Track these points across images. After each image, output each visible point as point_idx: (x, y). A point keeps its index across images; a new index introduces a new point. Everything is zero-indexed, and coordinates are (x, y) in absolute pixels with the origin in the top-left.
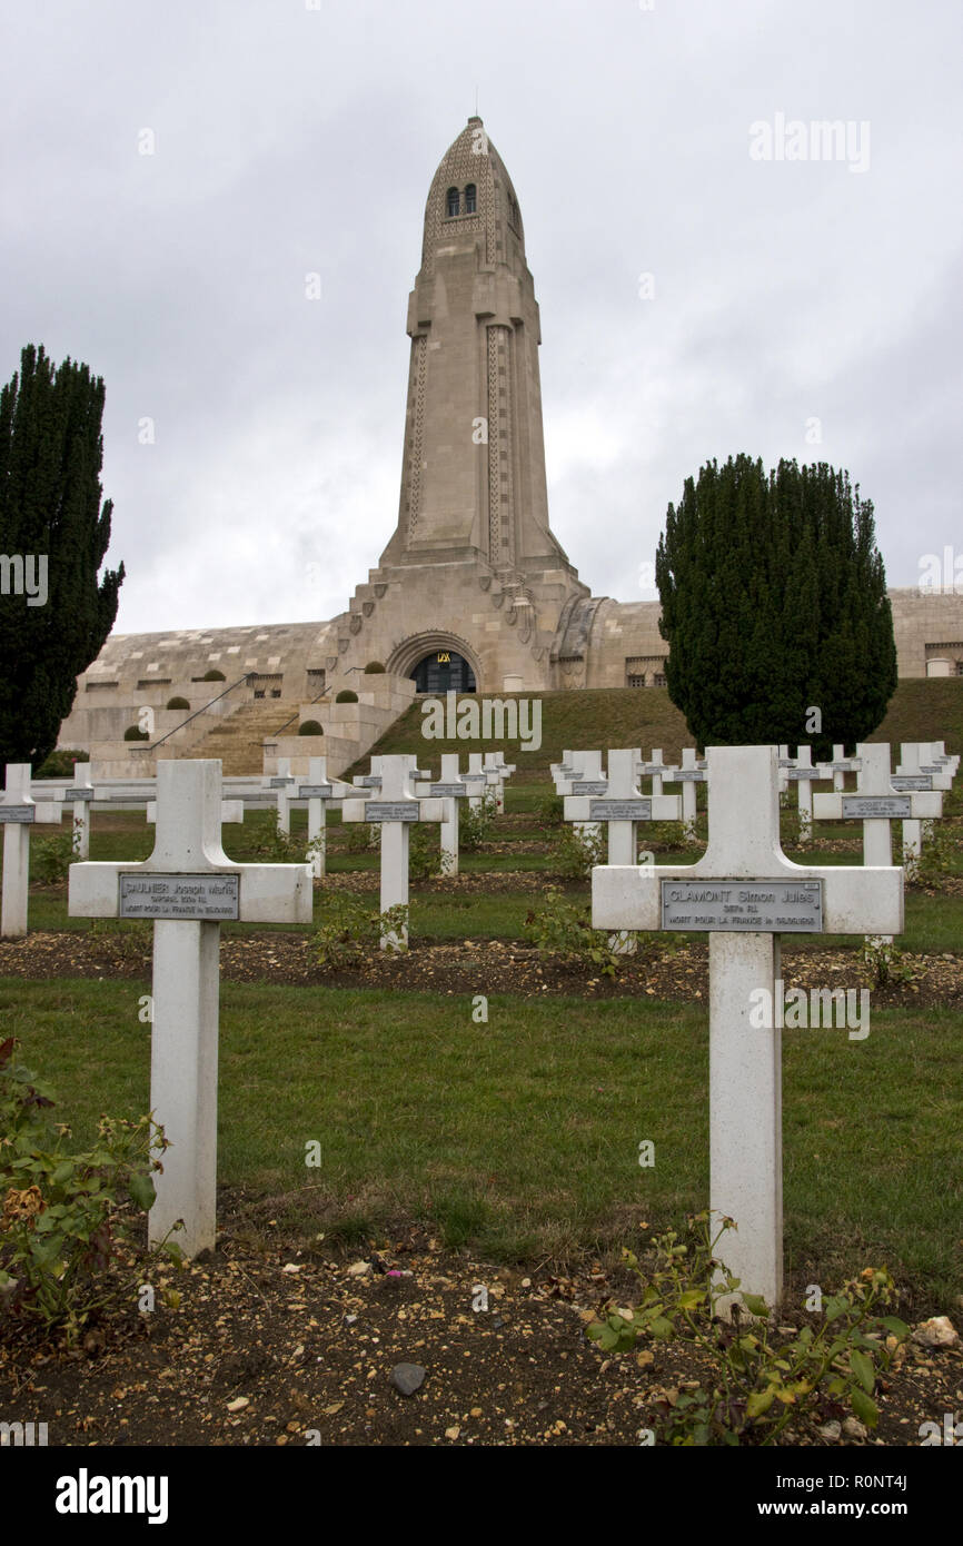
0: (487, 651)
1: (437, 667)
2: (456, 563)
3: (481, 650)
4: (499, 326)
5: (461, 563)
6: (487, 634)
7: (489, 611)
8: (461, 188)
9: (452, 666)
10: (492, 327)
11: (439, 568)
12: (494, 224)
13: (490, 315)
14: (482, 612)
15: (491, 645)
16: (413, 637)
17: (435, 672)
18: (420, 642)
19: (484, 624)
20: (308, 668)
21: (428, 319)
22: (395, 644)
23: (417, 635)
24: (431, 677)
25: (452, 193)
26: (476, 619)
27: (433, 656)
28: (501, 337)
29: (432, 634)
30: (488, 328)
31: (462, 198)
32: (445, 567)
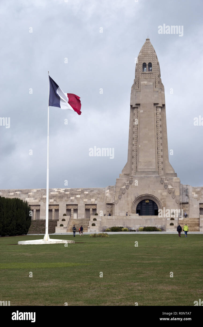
0: (163, 200)
1: (145, 204)
2: (153, 176)
3: (161, 200)
4: (159, 107)
5: (155, 176)
6: (163, 196)
7: (163, 189)
8: (147, 64)
9: (149, 204)
10: (158, 107)
11: (148, 177)
12: (157, 75)
13: (158, 104)
14: (161, 190)
15: (164, 199)
16: (141, 195)
17: (145, 205)
18: (142, 197)
19: (162, 193)
20: (107, 203)
21: (139, 103)
22: (136, 197)
23: (142, 195)
24: (143, 207)
25: (144, 65)
26: (159, 191)
27: (144, 200)
28: (160, 110)
29: (146, 195)
30: (156, 107)
31: (147, 66)
32: (150, 177)
